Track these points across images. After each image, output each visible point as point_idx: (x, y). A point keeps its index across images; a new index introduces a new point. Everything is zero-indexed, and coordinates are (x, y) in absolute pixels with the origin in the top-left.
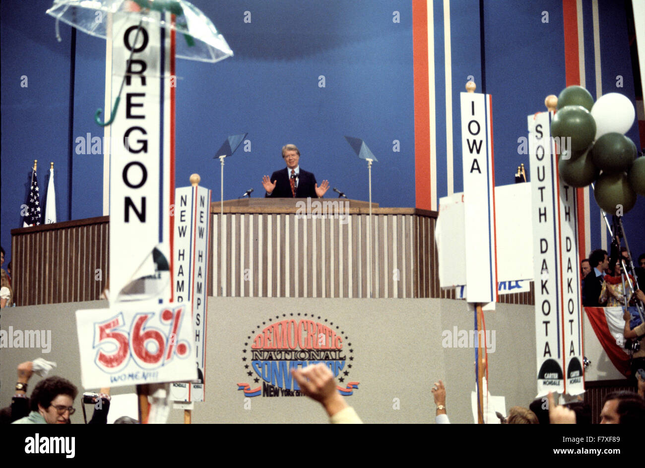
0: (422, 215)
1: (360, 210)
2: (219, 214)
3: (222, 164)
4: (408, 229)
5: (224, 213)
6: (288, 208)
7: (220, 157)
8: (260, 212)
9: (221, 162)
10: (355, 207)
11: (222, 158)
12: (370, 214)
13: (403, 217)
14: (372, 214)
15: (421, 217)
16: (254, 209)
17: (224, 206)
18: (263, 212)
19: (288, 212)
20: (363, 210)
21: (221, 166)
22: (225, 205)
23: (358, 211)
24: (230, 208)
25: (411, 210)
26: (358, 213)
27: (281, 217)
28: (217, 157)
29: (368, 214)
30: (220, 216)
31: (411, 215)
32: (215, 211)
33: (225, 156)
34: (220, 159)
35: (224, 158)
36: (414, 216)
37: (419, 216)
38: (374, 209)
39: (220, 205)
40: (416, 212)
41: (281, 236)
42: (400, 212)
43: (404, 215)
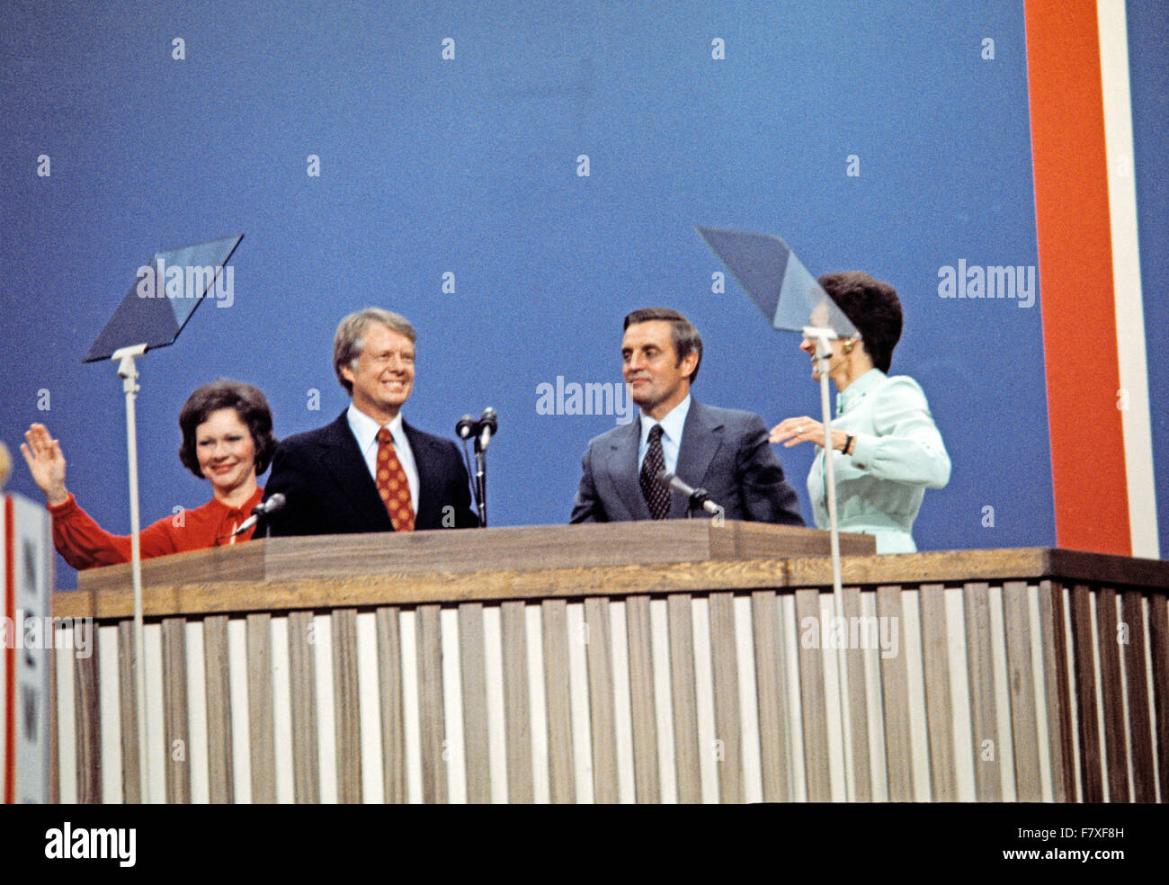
0: (1083, 582)
1: (786, 571)
2: (125, 624)
3: (130, 386)
4: (1018, 646)
5: (149, 620)
6: (448, 574)
7: (117, 354)
8: (319, 604)
9: (124, 377)
10: (766, 557)
11: (126, 357)
12: (838, 588)
13: (995, 593)
14: (845, 586)
15: (1079, 590)
16: (293, 590)
17: (145, 584)
18: (332, 603)
19: (452, 598)
20: (804, 571)
21: (123, 396)
22: (149, 579)
23: (779, 574)
24: (177, 591)
25: (1032, 560)
26: (780, 584)
27: (420, 623)
28: (102, 356)
29: (827, 589)
30: (131, 631)
31: (1033, 581)
32: (105, 612)
33: (140, 348)
34: (119, 361)
35: (138, 360)
36: (1046, 584)
37: (1070, 584)
38: (853, 562)
39: (128, 579)
40: (1053, 566)
41: (423, 706)
42: (978, 573)
43: (996, 583)
